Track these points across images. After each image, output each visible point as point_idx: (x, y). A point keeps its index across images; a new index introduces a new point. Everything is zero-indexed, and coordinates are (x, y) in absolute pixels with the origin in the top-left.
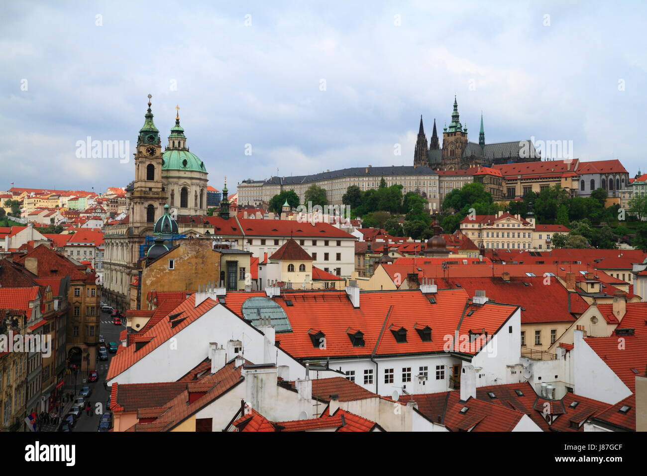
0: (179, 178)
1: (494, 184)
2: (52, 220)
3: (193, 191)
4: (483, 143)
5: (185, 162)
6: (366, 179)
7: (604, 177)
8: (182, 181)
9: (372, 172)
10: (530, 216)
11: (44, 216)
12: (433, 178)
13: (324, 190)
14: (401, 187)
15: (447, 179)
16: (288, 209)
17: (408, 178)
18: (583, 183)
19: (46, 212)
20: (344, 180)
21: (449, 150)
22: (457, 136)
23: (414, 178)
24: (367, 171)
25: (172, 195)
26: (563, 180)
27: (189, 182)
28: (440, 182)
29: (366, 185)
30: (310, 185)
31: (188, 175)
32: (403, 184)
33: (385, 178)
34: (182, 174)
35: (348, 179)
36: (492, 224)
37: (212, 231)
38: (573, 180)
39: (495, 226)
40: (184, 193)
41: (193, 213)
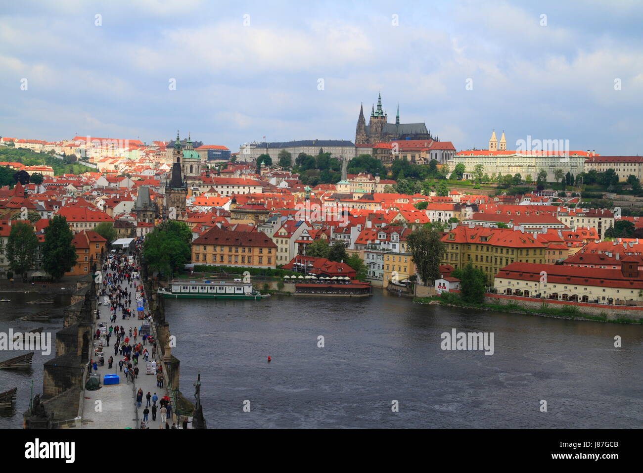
0: (189, 161)
1: (385, 153)
2: (116, 167)
3: (195, 167)
4: (399, 123)
5: (192, 155)
6: (313, 148)
7: (442, 152)
8: (191, 163)
9: (318, 143)
10: (377, 175)
11: (110, 164)
12: (351, 148)
13: (290, 154)
14: (330, 154)
15: (361, 149)
16: (264, 166)
17: (337, 148)
18: (432, 154)
19: (110, 160)
20: (300, 148)
21: (374, 127)
22: (379, 119)
23: (341, 148)
24: (314, 143)
25: (187, 168)
26: (422, 152)
27: (193, 163)
28: (356, 150)
29: (313, 152)
30: (281, 150)
31: (193, 160)
32: (331, 152)
33: (323, 148)
34: (190, 160)
35: (302, 148)
36: (353, 179)
37: (202, 182)
38: (427, 153)
39: (355, 181)
40: (191, 167)
41: (194, 175)
